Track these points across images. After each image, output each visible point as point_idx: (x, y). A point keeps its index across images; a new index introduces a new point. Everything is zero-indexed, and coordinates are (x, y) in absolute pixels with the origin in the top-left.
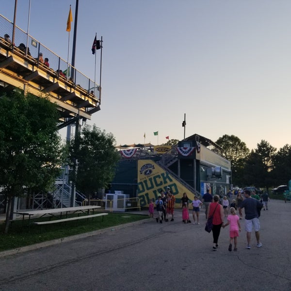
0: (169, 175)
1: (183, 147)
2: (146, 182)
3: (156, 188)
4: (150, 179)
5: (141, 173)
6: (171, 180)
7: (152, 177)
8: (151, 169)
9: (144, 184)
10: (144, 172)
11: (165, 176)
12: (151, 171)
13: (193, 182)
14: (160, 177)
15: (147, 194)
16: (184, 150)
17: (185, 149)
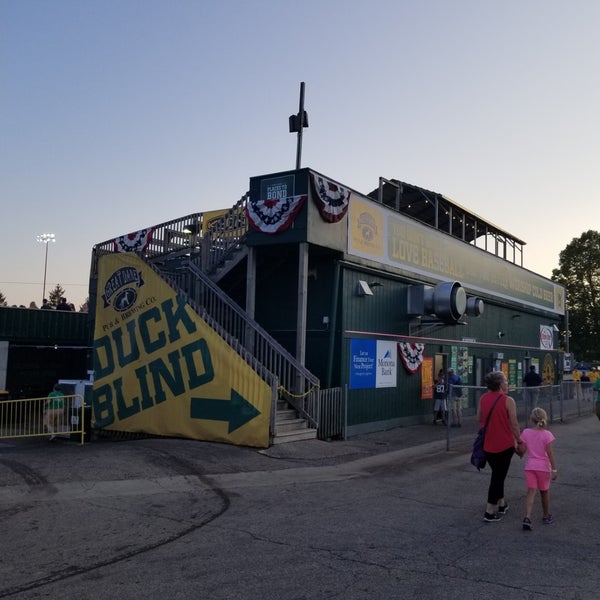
0: (187, 308)
1: (265, 198)
2: (117, 334)
3: (146, 359)
4: (130, 326)
5: (106, 305)
6: (191, 328)
7: (135, 317)
8: (133, 285)
9: (113, 343)
10: (112, 299)
11: (174, 309)
12: (132, 297)
13: (294, 335)
14: (158, 319)
15: (118, 383)
16: (265, 211)
17: (270, 204)
